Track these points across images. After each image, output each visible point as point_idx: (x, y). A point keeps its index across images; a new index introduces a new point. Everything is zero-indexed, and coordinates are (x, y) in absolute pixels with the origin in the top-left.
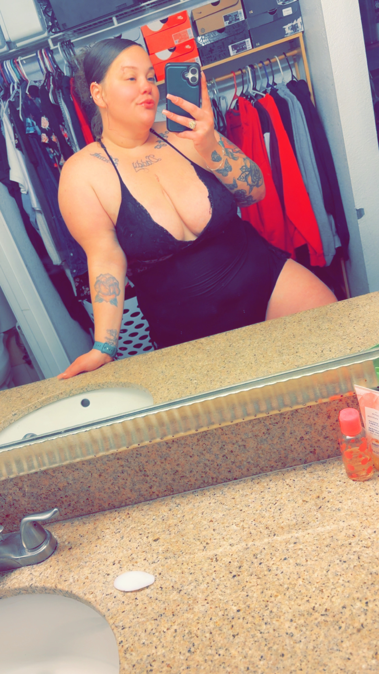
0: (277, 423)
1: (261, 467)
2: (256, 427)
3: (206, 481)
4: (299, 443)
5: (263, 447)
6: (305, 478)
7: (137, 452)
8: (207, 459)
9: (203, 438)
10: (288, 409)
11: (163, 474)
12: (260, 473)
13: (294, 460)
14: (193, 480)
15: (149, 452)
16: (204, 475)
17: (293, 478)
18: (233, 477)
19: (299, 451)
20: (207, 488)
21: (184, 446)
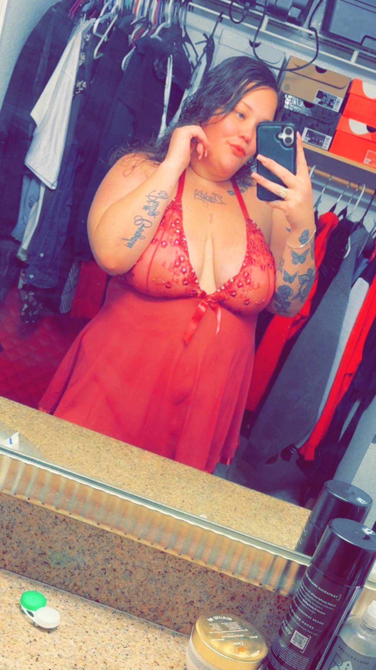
0: (179, 571)
1: (131, 606)
2: (156, 562)
3: (66, 584)
4: (186, 606)
5: (149, 586)
6: (168, 643)
7: (18, 506)
8: (84, 562)
9: (96, 538)
10: (202, 564)
11: (28, 547)
12: (126, 611)
13: (169, 620)
14: (54, 573)
15: (31, 514)
16: (69, 576)
17: (157, 636)
18: (97, 597)
19: (180, 614)
20: (63, 591)
21: (71, 532)
